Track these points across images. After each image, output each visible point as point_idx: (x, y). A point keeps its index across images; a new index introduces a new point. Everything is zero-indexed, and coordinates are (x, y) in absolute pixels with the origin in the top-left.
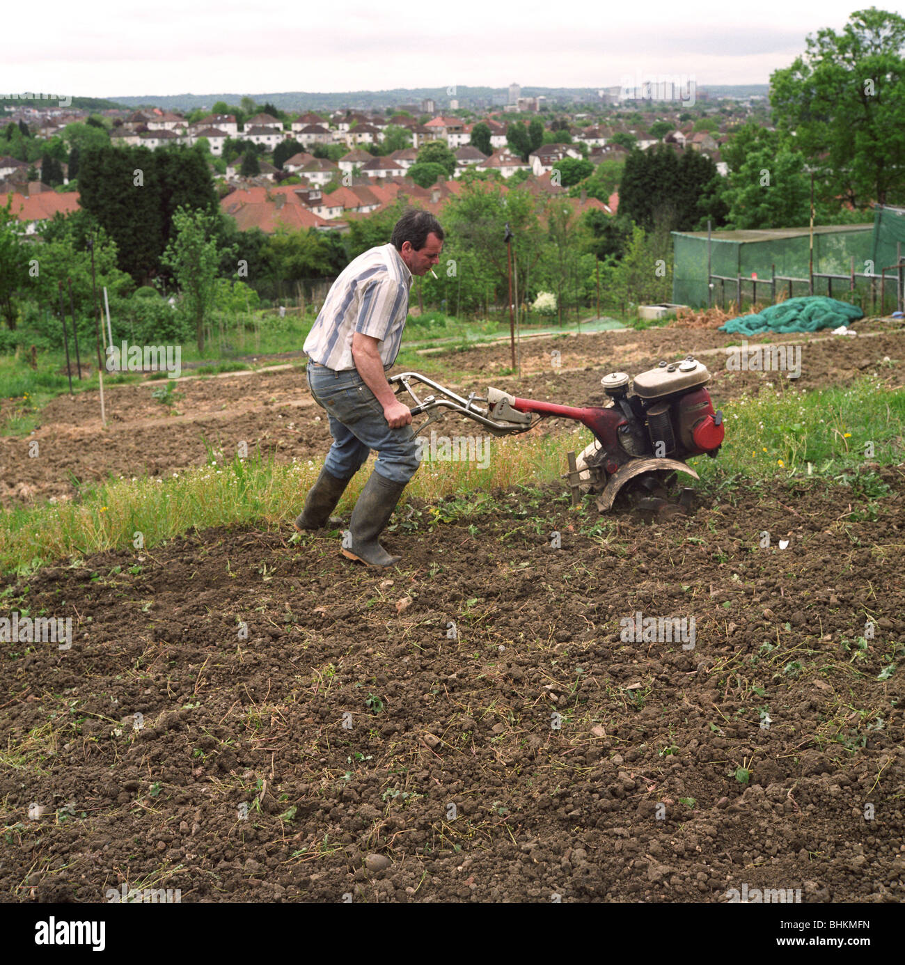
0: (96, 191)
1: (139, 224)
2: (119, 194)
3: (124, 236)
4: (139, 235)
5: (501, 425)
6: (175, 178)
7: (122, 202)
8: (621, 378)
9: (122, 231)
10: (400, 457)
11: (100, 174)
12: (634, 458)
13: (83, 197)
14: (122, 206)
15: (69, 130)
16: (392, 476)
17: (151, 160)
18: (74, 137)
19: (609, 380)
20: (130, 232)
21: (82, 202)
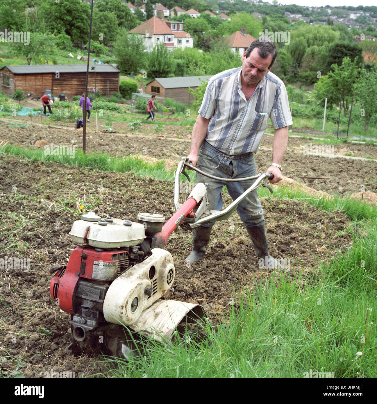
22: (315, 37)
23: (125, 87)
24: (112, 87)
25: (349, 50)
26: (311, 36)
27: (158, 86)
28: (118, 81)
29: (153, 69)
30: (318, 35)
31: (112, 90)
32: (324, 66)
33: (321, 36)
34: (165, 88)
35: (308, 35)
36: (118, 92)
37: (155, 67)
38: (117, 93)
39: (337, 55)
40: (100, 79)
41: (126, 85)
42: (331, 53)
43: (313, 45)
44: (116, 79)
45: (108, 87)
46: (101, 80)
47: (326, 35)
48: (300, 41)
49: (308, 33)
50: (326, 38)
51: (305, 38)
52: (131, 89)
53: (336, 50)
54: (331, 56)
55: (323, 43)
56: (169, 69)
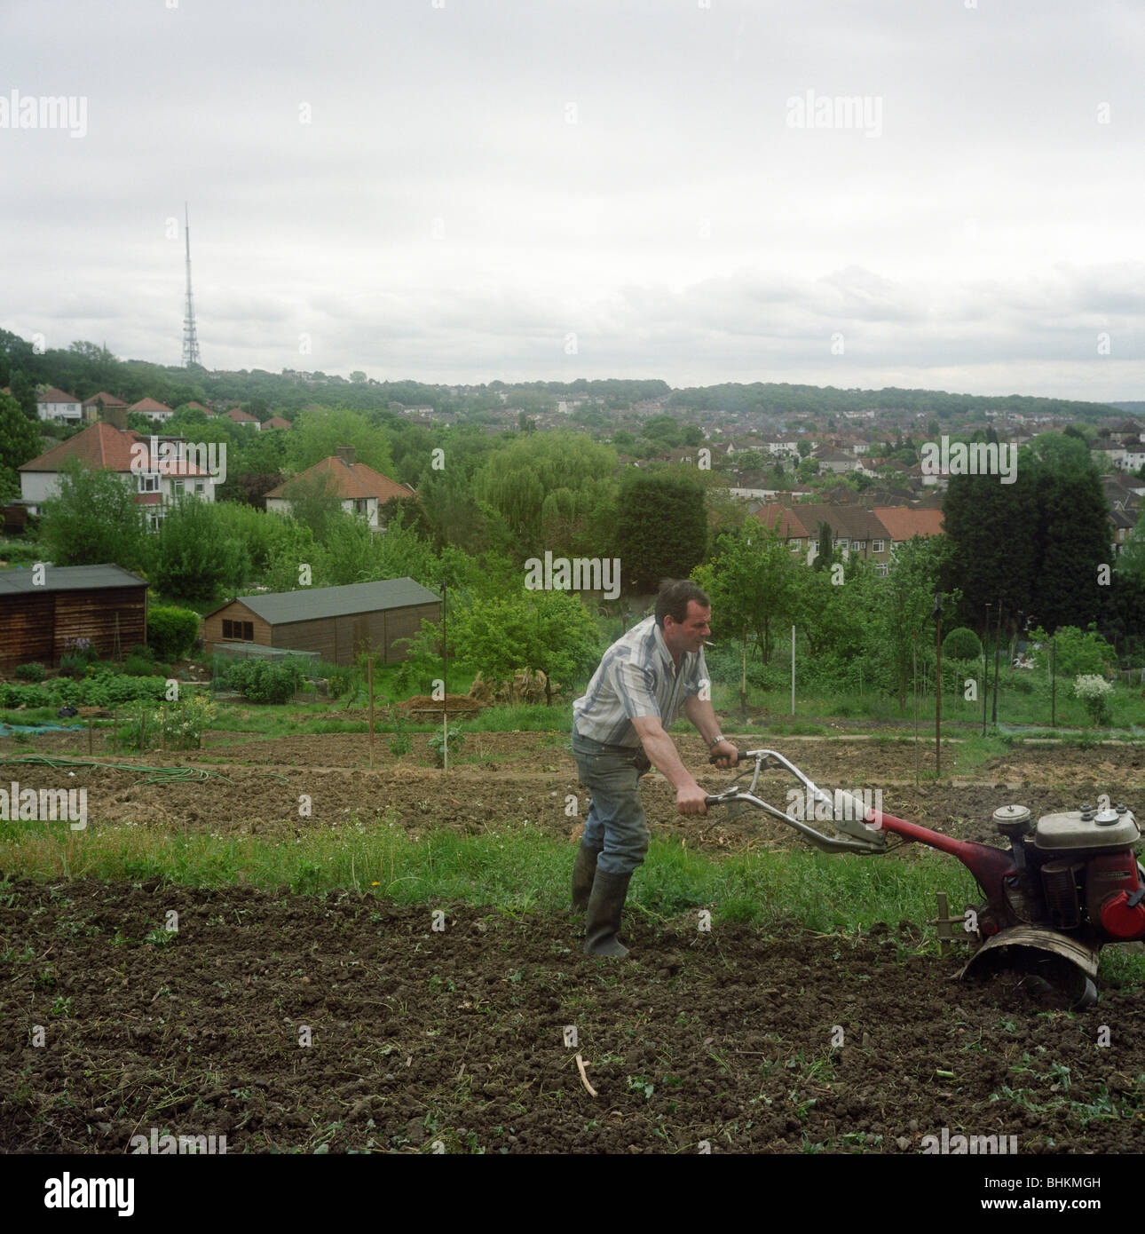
0: (960, 514)
1: (1006, 555)
2: (986, 519)
3: (987, 568)
4: (1004, 568)
5: (835, 840)
6: (1057, 505)
7: (988, 528)
8: (1019, 812)
9: (986, 561)
10: (619, 847)
11: (967, 496)
12: (1021, 923)
13: (947, 520)
14: (987, 533)
15: (1042, 440)
16: (611, 868)
17: (1031, 483)
18: (1046, 448)
19: (1003, 813)
20: (993, 563)
21: (945, 526)
22: (558, 465)
23: (161, 628)
24: (127, 630)
25: (673, 496)
26: (548, 462)
27: (248, 620)
28: (142, 611)
29: (176, 571)
30: (566, 459)
31: (127, 638)
32: (610, 540)
33: (574, 461)
34: (272, 623)
35: (537, 460)
36: (143, 644)
37: (180, 565)
38: (140, 647)
39: (643, 510)
40: (91, 608)
41: (164, 623)
42: (626, 506)
43: (558, 486)
44: (138, 606)
45: (117, 630)
46: (94, 611)
47: (586, 459)
48: (521, 476)
49: (538, 454)
50: (588, 467)
51: (532, 470)
52: (179, 632)
53: (638, 496)
54: (628, 513)
55: (581, 479)
56: (222, 568)
